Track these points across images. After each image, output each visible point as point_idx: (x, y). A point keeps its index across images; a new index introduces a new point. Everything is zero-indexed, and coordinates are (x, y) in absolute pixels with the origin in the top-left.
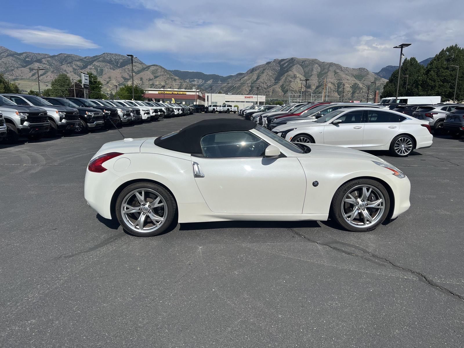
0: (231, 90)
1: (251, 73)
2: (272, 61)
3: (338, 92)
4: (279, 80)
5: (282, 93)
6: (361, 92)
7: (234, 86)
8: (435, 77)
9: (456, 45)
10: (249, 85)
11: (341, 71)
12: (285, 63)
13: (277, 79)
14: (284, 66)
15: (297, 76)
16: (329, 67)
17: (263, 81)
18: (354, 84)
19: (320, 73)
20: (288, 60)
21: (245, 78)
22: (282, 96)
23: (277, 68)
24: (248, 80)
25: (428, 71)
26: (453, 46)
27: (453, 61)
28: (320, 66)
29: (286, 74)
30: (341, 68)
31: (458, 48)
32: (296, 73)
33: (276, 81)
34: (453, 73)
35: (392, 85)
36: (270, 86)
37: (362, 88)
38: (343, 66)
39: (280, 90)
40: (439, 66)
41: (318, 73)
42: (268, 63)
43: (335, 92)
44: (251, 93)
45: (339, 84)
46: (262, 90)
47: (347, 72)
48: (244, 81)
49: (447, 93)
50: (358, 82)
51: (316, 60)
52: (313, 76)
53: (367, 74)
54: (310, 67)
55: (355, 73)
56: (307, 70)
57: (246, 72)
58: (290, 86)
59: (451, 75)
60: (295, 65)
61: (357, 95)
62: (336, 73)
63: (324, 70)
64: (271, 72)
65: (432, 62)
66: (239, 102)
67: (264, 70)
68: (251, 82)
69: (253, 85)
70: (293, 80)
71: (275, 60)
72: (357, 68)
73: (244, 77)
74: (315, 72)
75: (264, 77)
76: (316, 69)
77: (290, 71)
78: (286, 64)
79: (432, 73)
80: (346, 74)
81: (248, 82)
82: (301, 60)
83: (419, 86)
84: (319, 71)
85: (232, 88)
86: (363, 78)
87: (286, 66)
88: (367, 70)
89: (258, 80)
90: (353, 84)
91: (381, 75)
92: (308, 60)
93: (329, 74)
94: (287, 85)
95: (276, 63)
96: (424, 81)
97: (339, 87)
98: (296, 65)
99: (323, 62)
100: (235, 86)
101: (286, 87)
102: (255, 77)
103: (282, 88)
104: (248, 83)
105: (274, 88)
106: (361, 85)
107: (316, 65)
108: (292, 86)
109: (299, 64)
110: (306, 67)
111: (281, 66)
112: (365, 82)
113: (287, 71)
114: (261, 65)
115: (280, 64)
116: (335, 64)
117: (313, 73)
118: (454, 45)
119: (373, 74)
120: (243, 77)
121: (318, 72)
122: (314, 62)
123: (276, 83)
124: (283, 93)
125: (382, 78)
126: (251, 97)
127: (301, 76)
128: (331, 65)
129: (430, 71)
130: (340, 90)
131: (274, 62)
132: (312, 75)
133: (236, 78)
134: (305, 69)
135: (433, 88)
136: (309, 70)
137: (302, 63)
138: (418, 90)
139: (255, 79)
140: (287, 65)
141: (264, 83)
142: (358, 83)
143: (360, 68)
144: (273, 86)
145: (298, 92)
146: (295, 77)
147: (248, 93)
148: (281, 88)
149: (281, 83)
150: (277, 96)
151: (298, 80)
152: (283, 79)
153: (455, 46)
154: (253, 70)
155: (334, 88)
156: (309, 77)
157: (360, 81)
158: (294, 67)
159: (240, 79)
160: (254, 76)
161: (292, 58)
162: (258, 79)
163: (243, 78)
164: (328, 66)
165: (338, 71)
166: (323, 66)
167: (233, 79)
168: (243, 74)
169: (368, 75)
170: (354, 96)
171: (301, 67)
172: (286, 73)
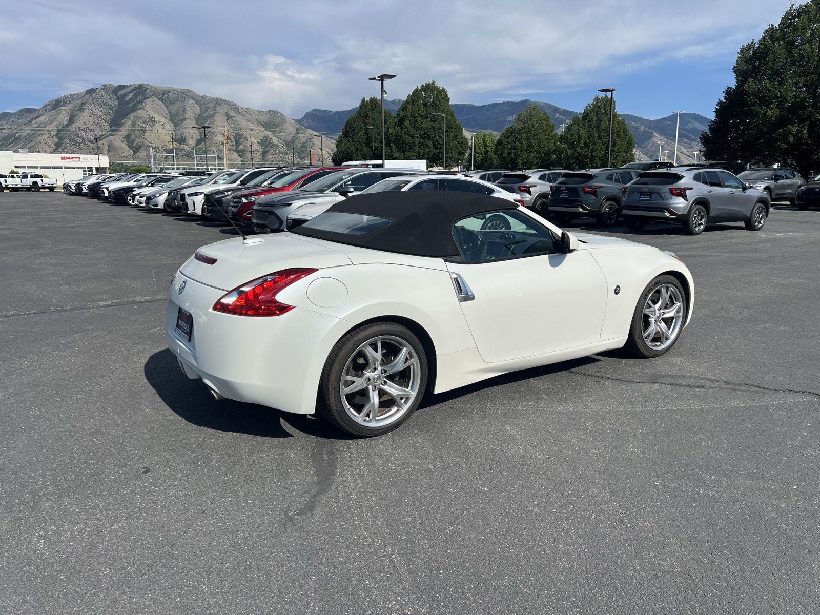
0: (11, 143)
1: (53, 109)
2: (100, 87)
3: (237, 151)
4: (120, 125)
5: (129, 151)
6: (278, 152)
7: (17, 135)
8: (413, 131)
9: (434, 82)
10: (54, 133)
11: (238, 115)
12: (127, 94)
13: (116, 124)
14: (126, 99)
15: (157, 119)
16: (215, 107)
17: (85, 126)
18: (263, 137)
19: (200, 115)
20: (132, 87)
21: (41, 118)
22: (131, 156)
23: (110, 102)
24: (52, 124)
25: (401, 122)
26: (429, 83)
27: (432, 106)
28: (197, 102)
29: (132, 115)
30: (237, 108)
31: (437, 86)
32: (152, 113)
33: (112, 128)
34: (436, 125)
35: (348, 142)
36: (101, 136)
37: (277, 146)
38: (241, 106)
39: (124, 145)
40: (416, 113)
41: (196, 116)
42: (91, 91)
43: (232, 152)
44: (60, 149)
45: (238, 138)
46: (85, 144)
47: (248, 116)
48: (40, 125)
49: (431, 156)
50: (269, 134)
51: (188, 91)
52: (187, 121)
53: (284, 122)
54: (179, 104)
55: (264, 118)
56: (174, 108)
57: (43, 106)
58: (145, 139)
59: (433, 127)
60: (148, 98)
61: (270, 157)
62: (229, 117)
63: (206, 110)
64: (100, 109)
65: (404, 106)
66: (49, 167)
67: (82, 104)
68: (57, 127)
69: (61, 133)
70: (148, 127)
71: (104, 85)
72: (265, 110)
73: (38, 117)
74: (189, 114)
75: (85, 119)
76: (192, 110)
77: (140, 109)
78: (130, 96)
79: (407, 123)
80: (248, 121)
81: (49, 127)
82: (159, 89)
83: (392, 144)
84: (198, 111)
85: (13, 139)
86: (277, 127)
87: (130, 99)
88: (282, 115)
89: (73, 123)
90: (261, 138)
91: (306, 124)
92: (174, 90)
93: (216, 118)
94: (138, 136)
95: (109, 92)
96: (398, 136)
97: (238, 143)
98: (150, 99)
99: (203, 97)
100: (20, 136)
101: (137, 141)
102: (63, 117)
103: (128, 141)
104: (50, 129)
105: (110, 141)
106: (275, 141)
107: (191, 101)
108: (148, 139)
109: (156, 97)
110: (171, 103)
111: (120, 99)
112: (281, 134)
113: (134, 109)
114: (74, 95)
115: (116, 94)
116: (225, 100)
117: (186, 116)
118: (431, 82)
119: (293, 121)
120: (34, 116)
121: (195, 114)
122: (186, 95)
123: (113, 132)
124: (131, 151)
125: (309, 130)
126: (75, 158)
127: (163, 120)
128: (218, 102)
129: (404, 120)
130: (241, 147)
131: (102, 89)
132: (185, 119)
133: (18, 119)
134: (171, 107)
135: (411, 147)
136: (179, 110)
137: (163, 95)
138: (391, 149)
139: (65, 123)
140: (133, 98)
141: (88, 131)
142: (270, 136)
143: (269, 111)
144: (107, 137)
145: (162, 150)
146: (152, 121)
147: (52, 149)
148: (125, 142)
149: (124, 131)
150: (119, 156)
151: (158, 127)
152: (127, 124)
153: (433, 84)
154: (57, 104)
155: (230, 145)
156: (180, 122)
157: (272, 131)
158: (149, 102)
159: (30, 121)
160: (61, 116)
161: (141, 84)
162: (71, 121)
163: (36, 119)
164: (212, 104)
165: (232, 114)
166: (204, 104)
167: (13, 122)
168: (36, 110)
169: (284, 124)
170: (266, 159)
171: (162, 103)
172: (132, 112)
